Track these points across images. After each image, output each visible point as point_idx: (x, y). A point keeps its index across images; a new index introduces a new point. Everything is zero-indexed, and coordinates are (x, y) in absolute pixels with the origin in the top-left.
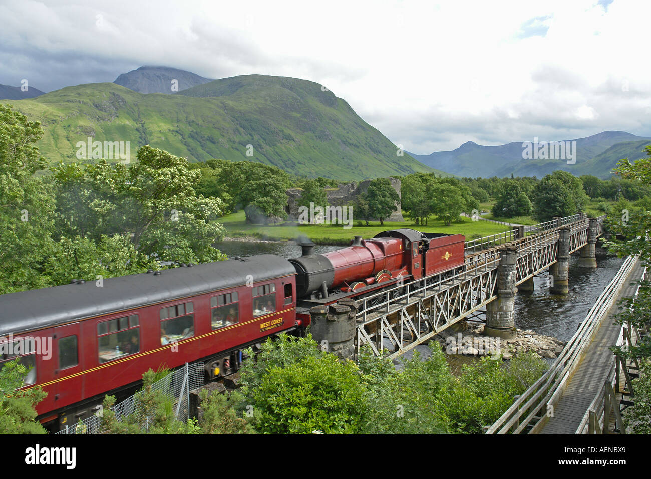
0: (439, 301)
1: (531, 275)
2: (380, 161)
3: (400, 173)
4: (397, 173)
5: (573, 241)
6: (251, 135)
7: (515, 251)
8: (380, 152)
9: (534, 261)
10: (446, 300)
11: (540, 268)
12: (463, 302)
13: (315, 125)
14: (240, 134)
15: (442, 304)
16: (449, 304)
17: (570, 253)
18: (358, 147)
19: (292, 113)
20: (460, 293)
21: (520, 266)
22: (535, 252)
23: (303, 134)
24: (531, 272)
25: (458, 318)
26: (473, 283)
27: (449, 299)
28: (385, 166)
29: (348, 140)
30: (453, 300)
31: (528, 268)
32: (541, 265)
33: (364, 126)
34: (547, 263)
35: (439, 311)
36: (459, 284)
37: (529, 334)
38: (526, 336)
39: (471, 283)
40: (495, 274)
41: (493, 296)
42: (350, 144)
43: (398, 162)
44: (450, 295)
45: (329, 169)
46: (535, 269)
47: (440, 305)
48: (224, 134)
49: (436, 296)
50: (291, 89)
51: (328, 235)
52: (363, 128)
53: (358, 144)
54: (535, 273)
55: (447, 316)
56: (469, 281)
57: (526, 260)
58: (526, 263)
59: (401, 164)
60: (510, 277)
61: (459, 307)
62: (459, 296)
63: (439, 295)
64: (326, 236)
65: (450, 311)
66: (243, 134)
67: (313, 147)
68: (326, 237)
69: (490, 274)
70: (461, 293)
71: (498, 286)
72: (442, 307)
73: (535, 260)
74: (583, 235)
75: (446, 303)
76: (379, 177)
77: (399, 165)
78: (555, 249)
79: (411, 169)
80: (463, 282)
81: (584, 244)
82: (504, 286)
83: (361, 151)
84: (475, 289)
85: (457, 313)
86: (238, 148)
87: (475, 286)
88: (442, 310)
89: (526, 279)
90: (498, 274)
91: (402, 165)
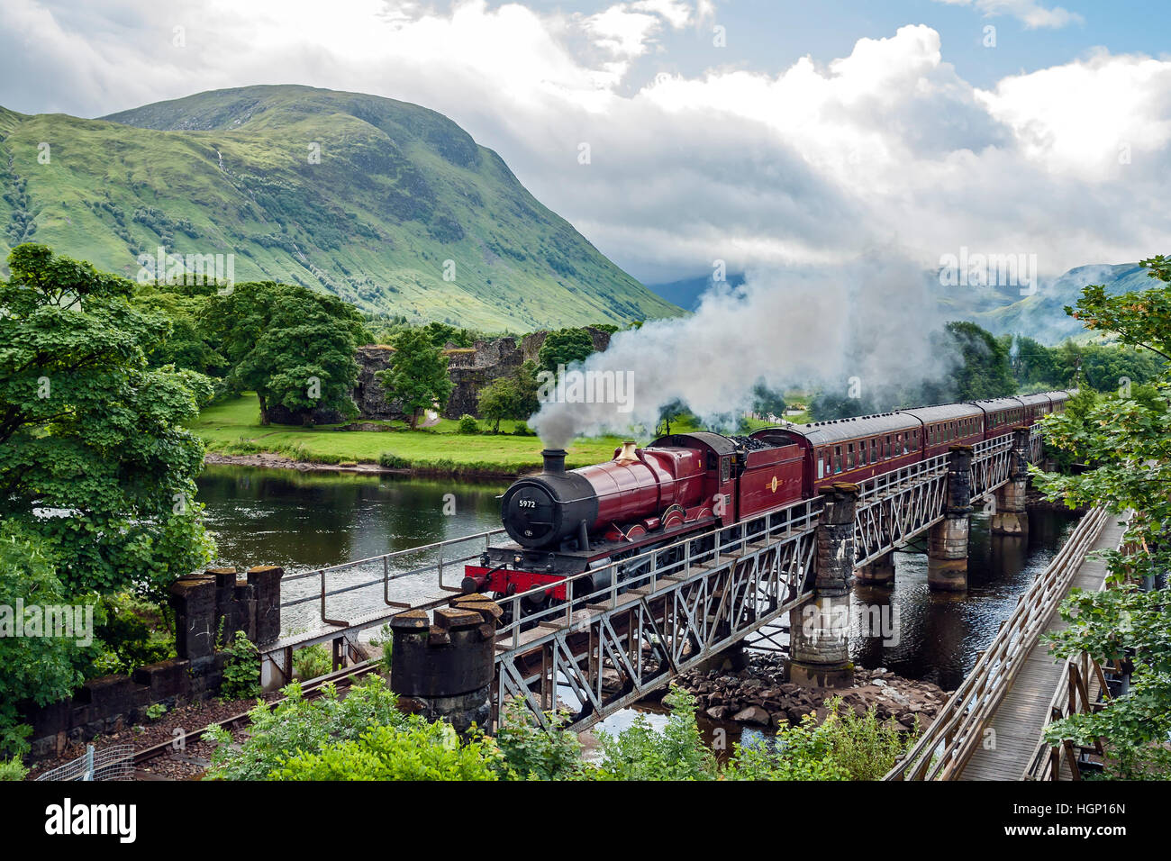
0: (684, 604)
1: (888, 548)
2: (571, 290)
3: (615, 319)
4: (610, 319)
5: (979, 476)
6: (278, 221)
7: (853, 495)
8: (573, 273)
9: (894, 516)
10: (702, 602)
11: (907, 533)
12: (737, 605)
13: (430, 205)
14: (256, 219)
15: (690, 610)
16: (706, 611)
17: (972, 500)
18: (523, 259)
19: (377, 176)
20: (732, 586)
21: (865, 528)
22: (897, 498)
23: (399, 225)
24: (886, 542)
25: (727, 642)
26: (761, 563)
27: (707, 598)
28: (581, 302)
29: (500, 241)
30: (716, 601)
31: (881, 532)
32: (909, 526)
33: (537, 212)
34: (922, 523)
35: (685, 627)
36: (729, 565)
37: (881, 678)
38: (875, 682)
39: (756, 563)
40: (809, 545)
41: (803, 593)
42: (505, 251)
43: (610, 294)
44: (710, 592)
45: (459, 306)
46: (897, 536)
47: (687, 611)
48: (216, 217)
49: (678, 593)
50: (375, 121)
51: (448, 453)
52: (534, 215)
53: (523, 252)
54: (897, 543)
55: (702, 638)
56: (751, 560)
57: (877, 516)
58: (877, 522)
59: (616, 298)
60: (841, 552)
61: (730, 617)
62: (729, 593)
63: (685, 591)
64: (445, 456)
65: (710, 625)
66: (262, 219)
67: (423, 254)
68: (445, 458)
69: (798, 545)
70: (734, 585)
71: (815, 571)
72: (690, 616)
73: (897, 514)
74: (1000, 463)
75: (701, 607)
76: (568, 326)
77: (613, 301)
78: (940, 492)
79: (638, 311)
80: (739, 560)
81: (1004, 482)
82: (829, 570)
83: (529, 269)
84: (765, 578)
85: (724, 630)
86: (250, 252)
87: (764, 572)
88: (692, 625)
89: (876, 556)
90: (817, 546)
91: (620, 301)
